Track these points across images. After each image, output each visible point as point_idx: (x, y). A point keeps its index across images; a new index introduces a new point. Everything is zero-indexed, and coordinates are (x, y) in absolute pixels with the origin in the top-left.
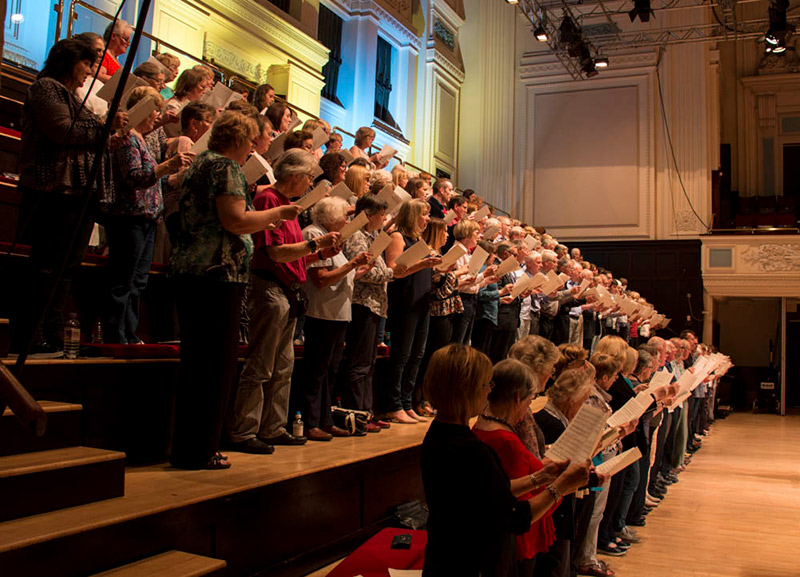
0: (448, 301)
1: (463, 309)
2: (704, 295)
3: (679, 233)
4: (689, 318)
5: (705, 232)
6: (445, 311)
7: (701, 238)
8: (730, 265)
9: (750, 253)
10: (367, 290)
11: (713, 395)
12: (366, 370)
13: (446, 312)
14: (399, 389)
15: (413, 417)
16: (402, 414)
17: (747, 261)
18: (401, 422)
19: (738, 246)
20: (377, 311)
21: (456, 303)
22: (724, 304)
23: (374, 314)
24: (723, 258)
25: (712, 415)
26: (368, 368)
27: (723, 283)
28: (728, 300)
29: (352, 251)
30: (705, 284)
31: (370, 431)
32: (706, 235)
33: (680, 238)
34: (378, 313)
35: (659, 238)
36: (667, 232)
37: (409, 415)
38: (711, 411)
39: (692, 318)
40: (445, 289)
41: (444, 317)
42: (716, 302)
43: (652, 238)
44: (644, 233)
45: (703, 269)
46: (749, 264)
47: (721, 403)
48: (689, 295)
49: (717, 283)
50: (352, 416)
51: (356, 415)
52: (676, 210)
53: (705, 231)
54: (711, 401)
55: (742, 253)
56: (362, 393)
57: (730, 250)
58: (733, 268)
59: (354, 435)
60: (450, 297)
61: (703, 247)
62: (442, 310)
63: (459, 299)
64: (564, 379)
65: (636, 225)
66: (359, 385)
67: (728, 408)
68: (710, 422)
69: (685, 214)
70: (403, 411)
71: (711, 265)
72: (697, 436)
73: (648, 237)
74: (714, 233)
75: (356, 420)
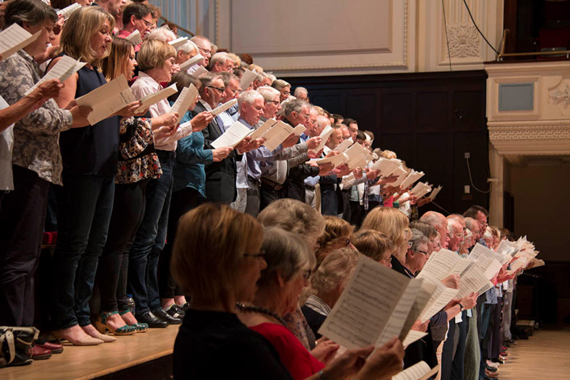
0: (139, 161)
1: (161, 172)
2: (490, 152)
3: (454, 60)
4: (467, 189)
5: (493, 59)
6: (134, 176)
7: (488, 68)
8: (531, 108)
9: (562, 88)
10: (32, 146)
11: (509, 303)
12: (29, 265)
13: (136, 177)
14: (72, 295)
15: (93, 336)
16: (78, 333)
17: (559, 101)
18: (77, 344)
19: (545, 78)
20: (47, 176)
21: (152, 164)
22: (520, 167)
23: (44, 181)
24: (521, 97)
25: (508, 335)
26: (32, 262)
27: (519, 136)
28: (527, 160)
29: (10, 85)
30: (492, 137)
31: (36, 357)
32: (495, 62)
33: (455, 68)
34: (49, 179)
35: (421, 70)
36: (434, 60)
37: (87, 332)
38: (507, 327)
39: (471, 189)
40: (133, 145)
41: (134, 185)
42: (508, 165)
43: (411, 70)
44: (400, 63)
45: (489, 115)
46: (561, 105)
47: (521, 316)
48: (467, 155)
49: (511, 136)
50: (10, 336)
51: (15, 333)
52: (449, 27)
53: (492, 57)
54: (506, 310)
55: (550, 89)
56: (22, 300)
57: (531, 85)
58: (535, 112)
59: (13, 365)
60: (141, 155)
61: (490, 81)
62: (130, 175)
63: (156, 158)
64: (331, 259)
65: (387, 50)
66: (18, 289)
67: (532, 323)
68: (508, 344)
69: (463, 31)
70: (78, 327)
71: (501, 109)
72: (490, 364)
73: (406, 67)
74: (506, 60)
75: (16, 342)
